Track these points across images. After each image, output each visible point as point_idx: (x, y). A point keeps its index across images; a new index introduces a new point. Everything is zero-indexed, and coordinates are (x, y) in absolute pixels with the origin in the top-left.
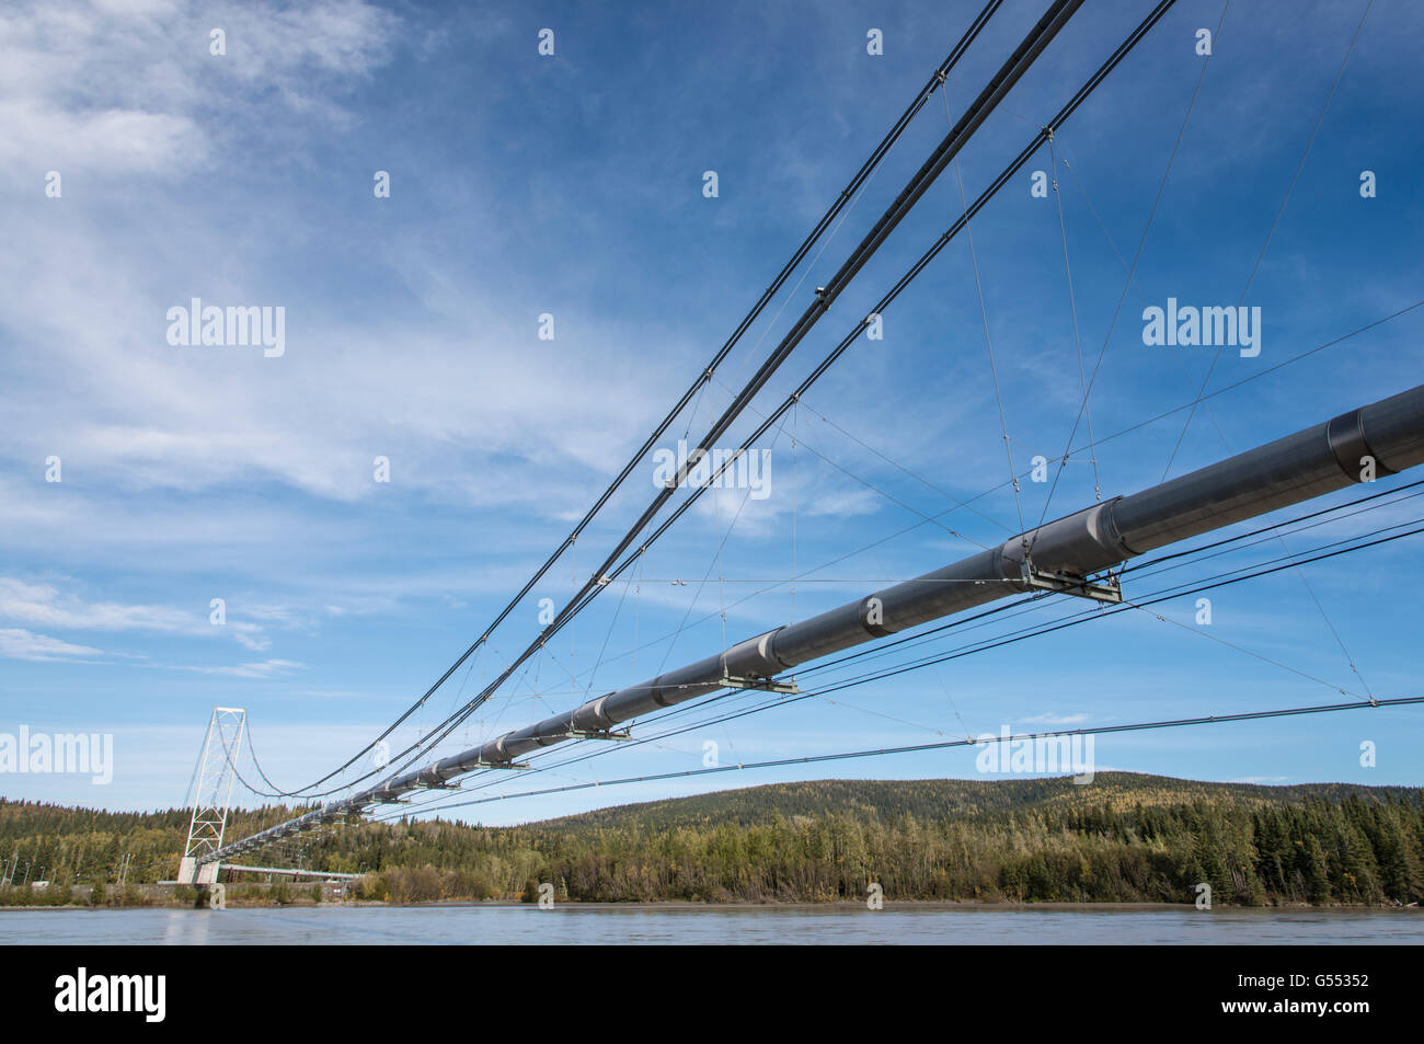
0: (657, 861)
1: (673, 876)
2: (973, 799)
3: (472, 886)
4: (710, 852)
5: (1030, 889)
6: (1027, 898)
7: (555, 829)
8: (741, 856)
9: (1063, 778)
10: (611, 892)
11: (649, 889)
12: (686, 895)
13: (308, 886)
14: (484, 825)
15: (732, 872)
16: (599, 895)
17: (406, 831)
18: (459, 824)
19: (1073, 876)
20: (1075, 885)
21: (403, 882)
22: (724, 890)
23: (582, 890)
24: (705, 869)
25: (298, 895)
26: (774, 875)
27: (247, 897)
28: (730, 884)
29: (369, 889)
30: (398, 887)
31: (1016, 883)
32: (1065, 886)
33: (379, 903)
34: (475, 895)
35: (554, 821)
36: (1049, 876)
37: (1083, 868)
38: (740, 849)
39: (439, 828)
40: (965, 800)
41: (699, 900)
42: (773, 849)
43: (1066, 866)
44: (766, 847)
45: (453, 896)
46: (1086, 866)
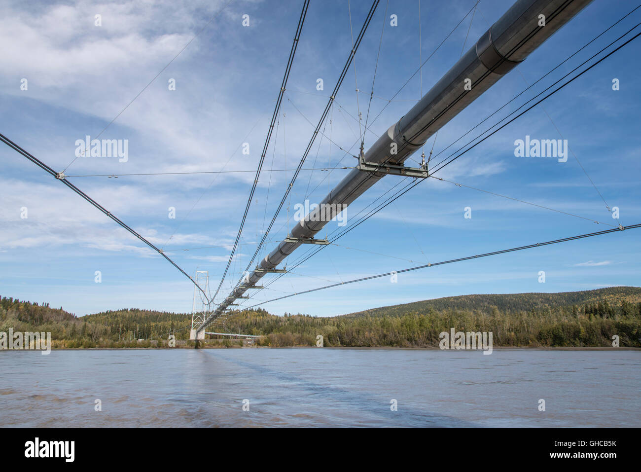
0: (378, 330)
1: (385, 336)
2: (546, 301)
3: (307, 340)
4: (402, 326)
5: (554, 341)
6: (552, 345)
7: (351, 318)
8: (416, 328)
9: (593, 290)
10: (358, 343)
11: (375, 342)
12: (391, 344)
13: (238, 340)
14: (318, 317)
15: (411, 335)
16: (353, 344)
17: (286, 319)
18: (308, 316)
19: (576, 334)
20: (577, 339)
21: (276, 339)
22: (407, 342)
23: (346, 342)
24: (399, 333)
25: (234, 344)
26: (431, 335)
27: (214, 345)
28: (410, 339)
29: (262, 342)
30: (274, 341)
31: (547, 339)
32: (572, 340)
33: (267, 347)
34: (309, 344)
35: (350, 314)
36: (563, 335)
37: (582, 331)
38: (415, 324)
39: (299, 318)
40: (542, 302)
41: (396, 346)
42: (431, 324)
43: (572, 330)
44: (427, 324)
45: (299, 344)
46: (583, 330)
